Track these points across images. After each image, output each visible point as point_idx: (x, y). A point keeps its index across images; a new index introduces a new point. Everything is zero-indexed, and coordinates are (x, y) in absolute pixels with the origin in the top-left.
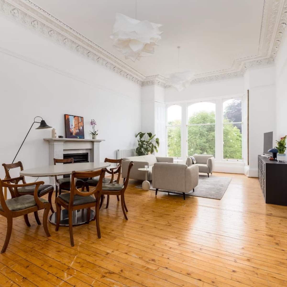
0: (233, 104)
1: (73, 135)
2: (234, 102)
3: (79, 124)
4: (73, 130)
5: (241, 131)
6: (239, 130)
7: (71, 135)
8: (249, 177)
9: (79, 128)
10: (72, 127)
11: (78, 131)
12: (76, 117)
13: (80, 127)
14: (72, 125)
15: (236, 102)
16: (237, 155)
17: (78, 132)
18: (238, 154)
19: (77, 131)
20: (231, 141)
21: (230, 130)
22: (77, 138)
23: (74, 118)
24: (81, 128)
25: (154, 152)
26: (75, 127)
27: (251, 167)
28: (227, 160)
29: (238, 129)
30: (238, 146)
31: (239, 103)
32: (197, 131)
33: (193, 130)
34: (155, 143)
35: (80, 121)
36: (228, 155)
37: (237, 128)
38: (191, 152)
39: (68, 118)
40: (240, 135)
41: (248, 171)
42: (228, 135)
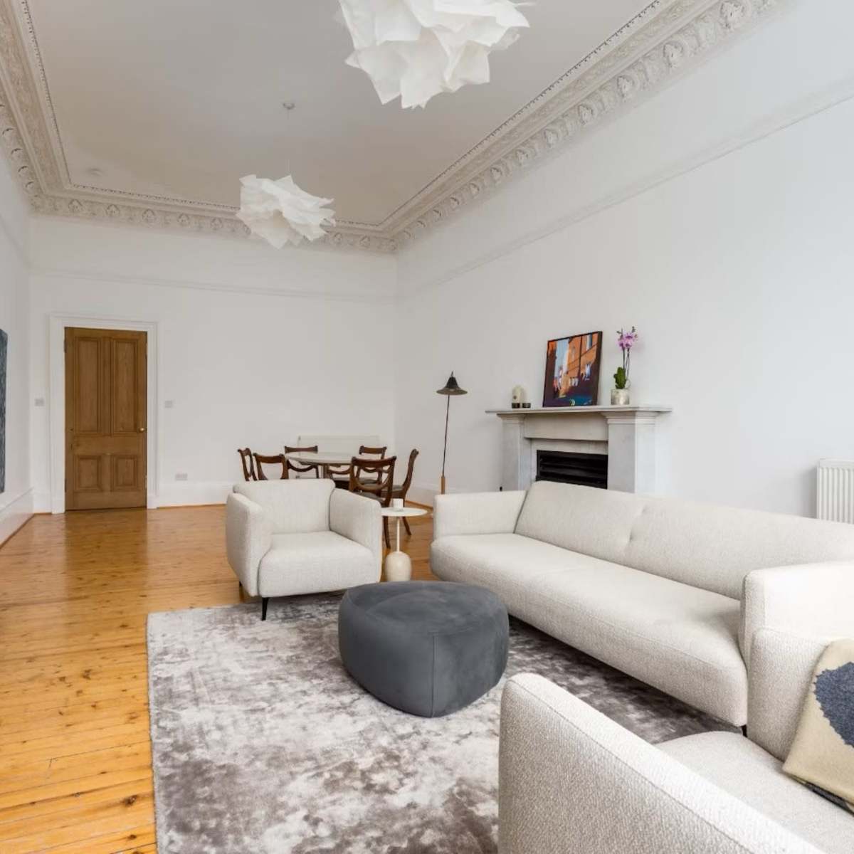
1: (558, 396)
3: (582, 358)
4: (560, 380)
7: (554, 397)
9: (581, 372)
10: (559, 372)
11: (575, 382)
12: (574, 339)
13: (584, 368)
14: (561, 368)
17: (577, 384)
19: (573, 384)
22: (569, 404)
23: (568, 345)
24: (587, 370)
26: (567, 373)
35: (588, 347)
39: (554, 348)
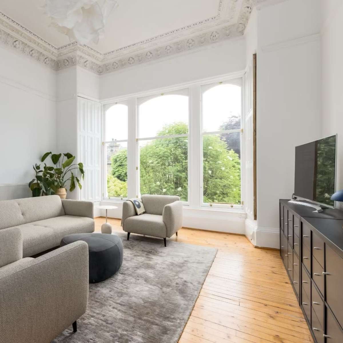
0: (229, 123)
2: (231, 120)
5: (239, 157)
6: (238, 155)
8: (256, 247)
15: (233, 120)
16: (233, 191)
18: (235, 189)
20: (223, 169)
21: (222, 151)
25: (76, 188)
27: (260, 225)
28: (211, 205)
29: (236, 154)
30: (234, 176)
31: (237, 121)
32: (166, 153)
33: (160, 152)
34: (77, 173)
36: (218, 192)
37: (233, 152)
38: (156, 186)
40: (239, 161)
41: (254, 232)
42: (219, 159)
